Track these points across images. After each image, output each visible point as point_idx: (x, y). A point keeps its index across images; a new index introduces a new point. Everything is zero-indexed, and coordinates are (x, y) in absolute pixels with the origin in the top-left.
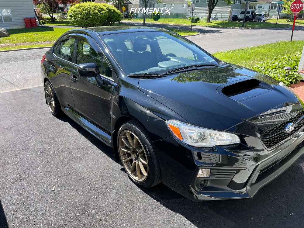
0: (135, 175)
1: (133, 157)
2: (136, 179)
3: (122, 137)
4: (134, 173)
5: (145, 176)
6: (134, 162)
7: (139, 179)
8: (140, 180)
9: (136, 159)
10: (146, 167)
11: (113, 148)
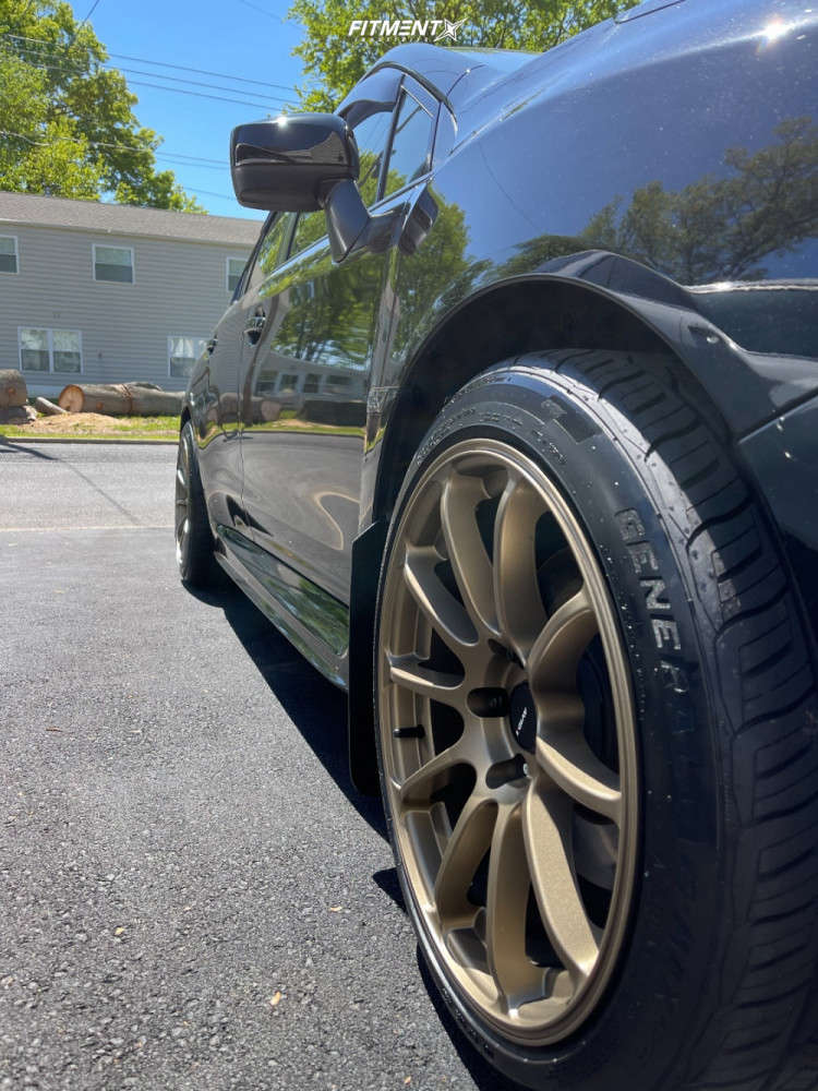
0: (475, 948)
1: (478, 747)
2: (476, 986)
3: (410, 550)
4: (469, 923)
5: (575, 972)
6: (482, 793)
7: (503, 1005)
8: (514, 1016)
9: (507, 771)
10: (602, 883)
11: (347, 689)
